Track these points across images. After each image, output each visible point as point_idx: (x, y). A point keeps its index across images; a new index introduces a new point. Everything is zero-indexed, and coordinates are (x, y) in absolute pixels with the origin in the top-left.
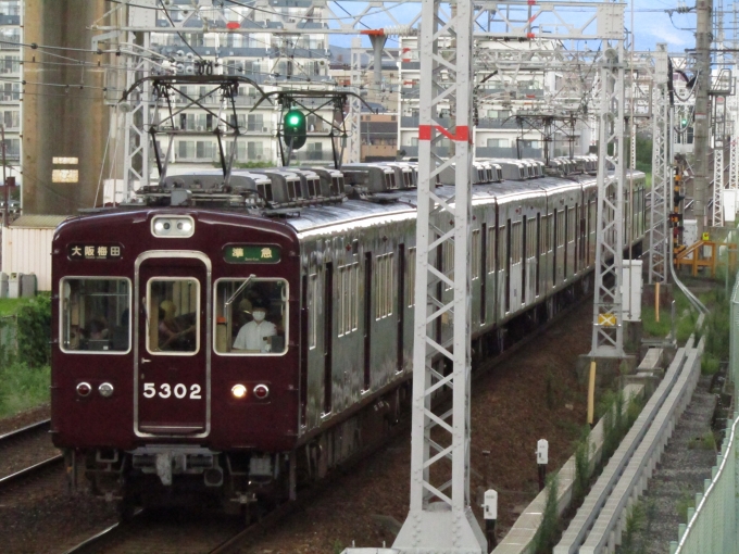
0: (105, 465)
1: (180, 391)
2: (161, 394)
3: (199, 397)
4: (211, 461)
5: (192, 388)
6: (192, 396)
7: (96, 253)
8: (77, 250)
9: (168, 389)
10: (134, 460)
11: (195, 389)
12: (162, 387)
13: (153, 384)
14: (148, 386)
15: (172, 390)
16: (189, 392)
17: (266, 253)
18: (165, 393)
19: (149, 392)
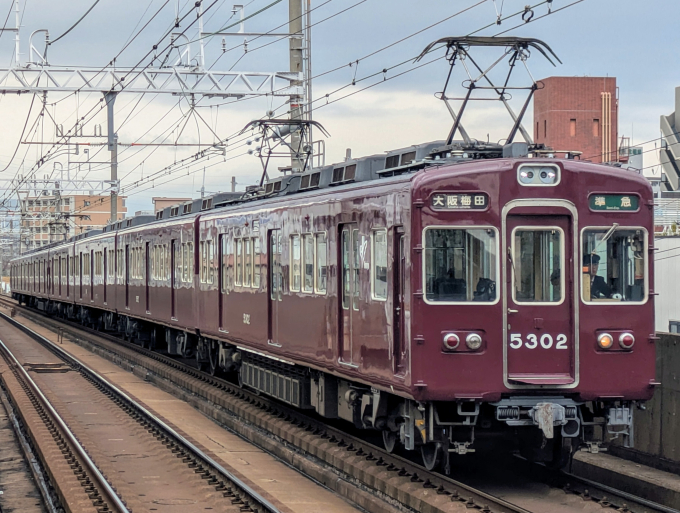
0: (464, 418)
1: (547, 341)
2: (527, 345)
3: (566, 347)
4: (575, 411)
5: (558, 339)
6: (558, 346)
7: (459, 203)
8: (438, 200)
9: (534, 340)
10: (499, 412)
11: (562, 339)
12: (528, 337)
13: (519, 335)
14: (515, 337)
15: (538, 340)
16: (555, 342)
17: (626, 202)
18: (532, 344)
19: (516, 343)
